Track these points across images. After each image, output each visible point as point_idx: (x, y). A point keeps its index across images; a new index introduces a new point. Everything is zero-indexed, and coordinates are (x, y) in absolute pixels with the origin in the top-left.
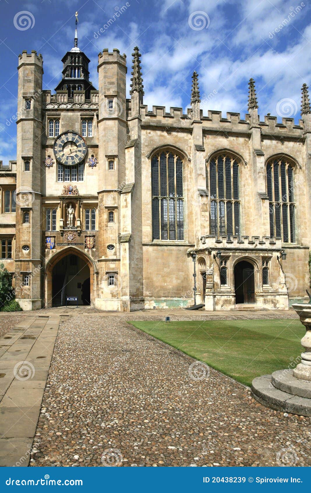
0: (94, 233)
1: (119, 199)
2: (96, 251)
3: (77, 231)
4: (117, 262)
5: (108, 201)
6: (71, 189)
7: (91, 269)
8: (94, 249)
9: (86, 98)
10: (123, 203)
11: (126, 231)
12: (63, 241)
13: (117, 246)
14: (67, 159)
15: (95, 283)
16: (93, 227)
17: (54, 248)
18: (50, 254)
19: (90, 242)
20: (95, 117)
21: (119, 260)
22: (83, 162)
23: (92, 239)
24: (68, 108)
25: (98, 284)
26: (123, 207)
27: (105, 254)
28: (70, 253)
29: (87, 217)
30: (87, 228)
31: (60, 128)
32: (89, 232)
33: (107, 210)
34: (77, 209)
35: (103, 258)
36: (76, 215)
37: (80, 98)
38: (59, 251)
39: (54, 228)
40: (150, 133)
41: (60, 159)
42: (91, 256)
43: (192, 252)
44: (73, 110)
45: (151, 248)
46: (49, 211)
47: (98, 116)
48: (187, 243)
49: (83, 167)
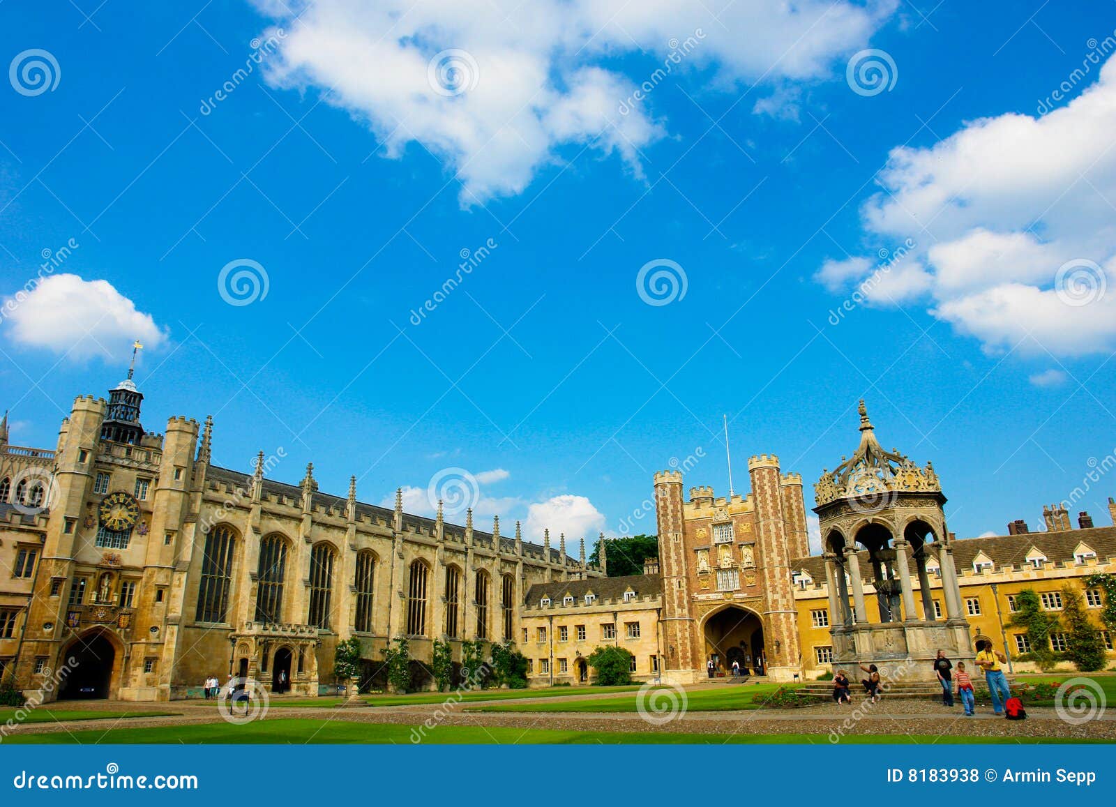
0: (130, 610)
1: (172, 575)
2: (130, 632)
3: (111, 607)
4: (159, 646)
5: (160, 579)
6: (111, 557)
8: (128, 630)
9: (146, 456)
10: (176, 582)
11: (175, 612)
12: (91, 618)
13: (162, 628)
14: (114, 522)
16: (129, 604)
17: (78, 625)
18: (73, 633)
19: (124, 621)
20: (154, 480)
21: (163, 644)
22: (131, 529)
24: (124, 464)
25: (127, 671)
26: (175, 586)
27: (146, 636)
28: (97, 632)
29: (124, 591)
30: (122, 604)
31: (110, 484)
32: (124, 609)
33: (156, 587)
34: (114, 580)
36: (111, 588)
37: (139, 456)
38: (83, 629)
39: (80, 601)
40: (210, 508)
41: (105, 521)
42: (122, 637)
43: (233, 637)
44: (130, 468)
45: (192, 631)
46: (76, 580)
47: (157, 480)
48: (229, 627)
49: (130, 533)
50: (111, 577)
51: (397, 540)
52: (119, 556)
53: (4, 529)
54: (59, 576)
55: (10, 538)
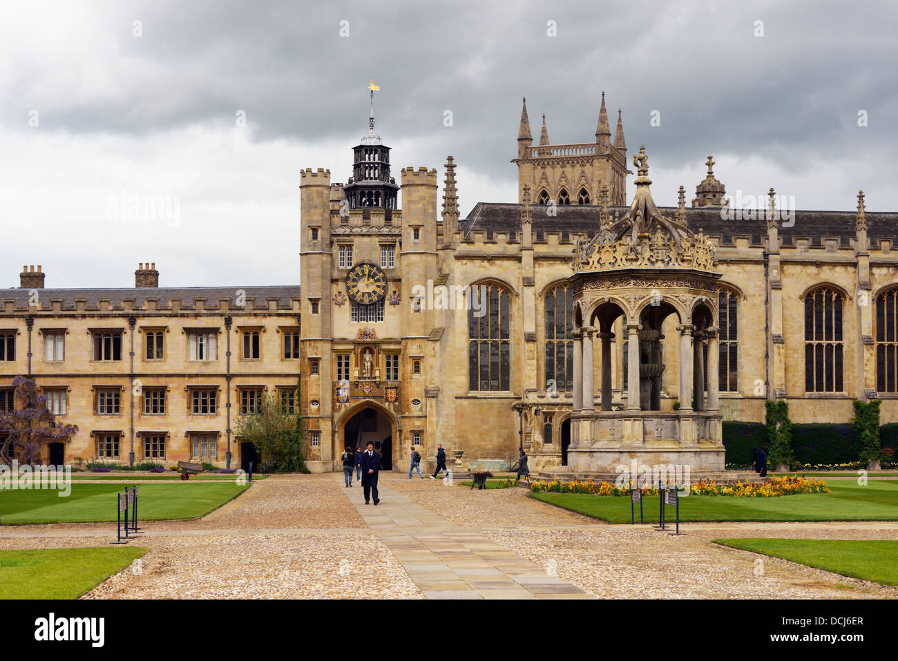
0: (396, 384)
1: (426, 347)
2: (398, 405)
3: (375, 382)
4: (423, 419)
5: (414, 349)
6: (368, 332)
7: (393, 426)
8: (397, 403)
9: (386, 219)
10: (430, 353)
11: (433, 383)
12: (358, 393)
13: (423, 401)
14: (363, 296)
15: (398, 442)
16: (396, 378)
17: (348, 401)
18: (344, 409)
19: (391, 395)
20: (398, 244)
21: (426, 417)
22: (382, 300)
23: (393, 391)
24: (363, 233)
25: (401, 444)
26: (431, 357)
27: (409, 409)
28: (367, 406)
29: (388, 364)
30: (388, 377)
31: (354, 257)
32: (389, 383)
33: (412, 360)
34: (375, 355)
35: (407, 414)
36: (374, 363)
37: (377, 220)
38: (353, 405)
39: (347, 378)
40: (466, 264)
41: (354, 296)
42: (392, 411)
43: (517, 406)
44: (369, 235)
45: (465, 402)
46: (340, 358)
47: (400, 243)
48: (512, 395)
49: (382, 305)
50: (372, 352)
51: (771, 264)
52: (374, 330)
53: (264, 316)
54: (314, 356)
55: (272, 323)
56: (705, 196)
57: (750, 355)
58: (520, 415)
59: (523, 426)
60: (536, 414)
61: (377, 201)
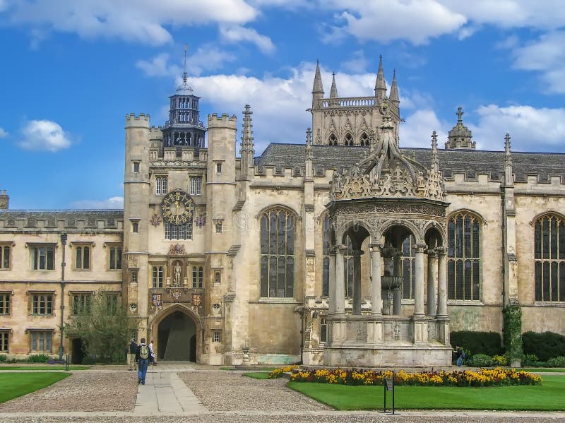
0: (200, 291)
1: (225, 260)
3: (184, 289)
4: (222, 320)
6: (178, 248)
7: (198, 326)
8: (201, 307)
9: (195, 156)
12: (169, 299)
13: (222, 304)
14: (175, 218)
15: (201, 339)
16: (201, 285)
17: (161, 304)
18: (157, 311)
19: (197, 299)
20: (203, 175)
21: (224, 318)
22: (190, 221)
23: (198, 296)
24: (176, 167)
25: (203, 340)
26: (229, 268)
27: (210, 312)
28: (177, 309)
29: (195, 274)
30: (194, 285)
31: (168, 186)
32: (195, 290)
34: (184, 266)
35: (209, 316)
37: (187, 156)
38: (165, 308)
39: (161, 285)
40: (259, 193)
41: (167, 218)
42: (197, 313)
43: (299, 310)
44: (181, 168)
45: (257, 307)
46: (155, 269)
47: (206, 175)
48: (295, 301)
49: (191, 225)
50: (181, 264)
51: (507, 196)
52: (183, 246)
53: (94, 234)
54: (134, 267)
55: (100, 240)
56: (455, 140)
57: (489, 270)
58: (302, 318)
59: (304, 327)
60: (313, 317)
61: (188, 140)
